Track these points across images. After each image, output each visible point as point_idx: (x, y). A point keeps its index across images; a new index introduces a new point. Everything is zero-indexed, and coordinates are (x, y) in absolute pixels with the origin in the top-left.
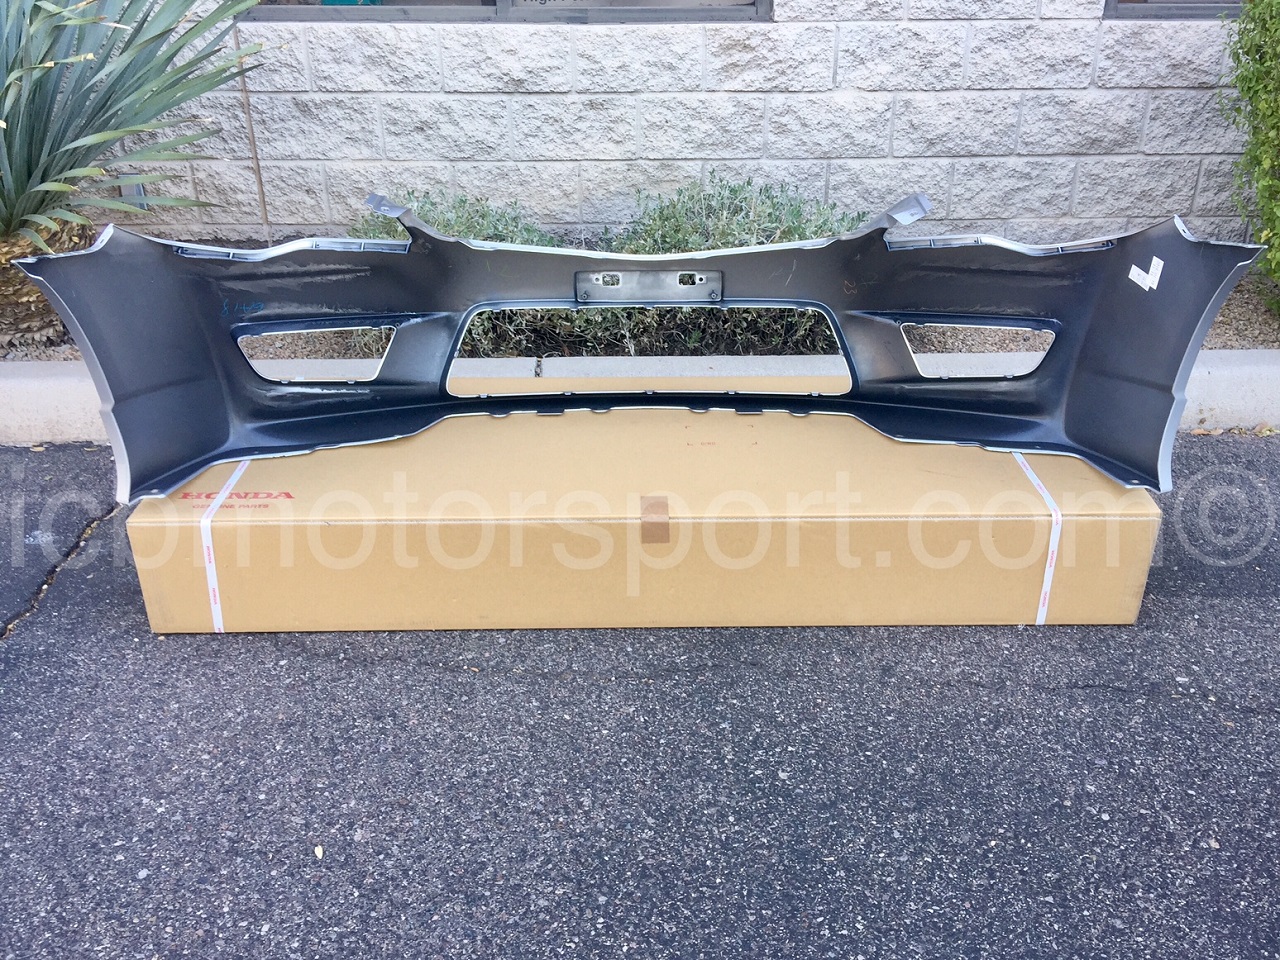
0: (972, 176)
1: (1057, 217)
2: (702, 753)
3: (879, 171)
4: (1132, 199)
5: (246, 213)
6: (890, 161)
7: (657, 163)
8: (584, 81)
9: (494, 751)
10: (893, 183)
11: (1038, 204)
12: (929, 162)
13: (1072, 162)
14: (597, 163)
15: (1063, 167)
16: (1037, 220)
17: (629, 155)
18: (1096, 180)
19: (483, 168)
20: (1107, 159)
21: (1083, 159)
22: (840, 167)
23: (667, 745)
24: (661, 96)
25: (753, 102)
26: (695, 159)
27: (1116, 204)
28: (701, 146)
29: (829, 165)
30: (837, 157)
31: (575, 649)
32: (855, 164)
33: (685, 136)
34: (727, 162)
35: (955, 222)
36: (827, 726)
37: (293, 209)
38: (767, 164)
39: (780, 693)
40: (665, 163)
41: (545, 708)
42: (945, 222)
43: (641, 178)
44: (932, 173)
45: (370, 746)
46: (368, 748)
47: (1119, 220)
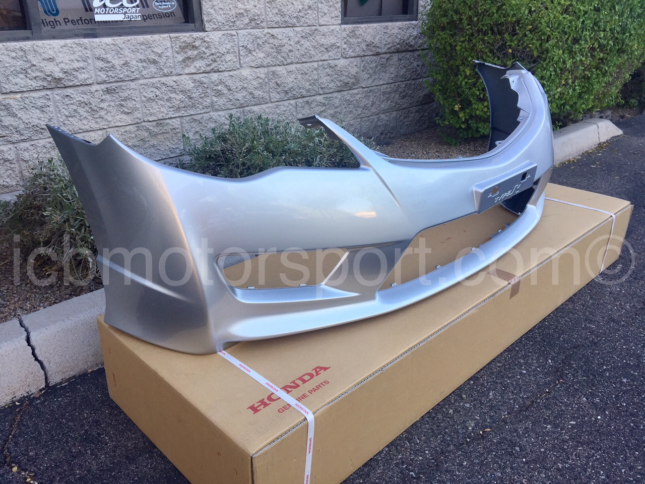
0: (304, 108)
6: (270, 105)
7: (154, 123)
8: (102, 75)
12: (286, 103)
13: (339, 95)
15: (336, 98)
17: (137, 120)
18: (349, 102)
20: (351, 92)
21: (342, 93)
22: (249, 111)
24: (151, 80)
25: (202, 79)
26: (176, 117)
28: (178, 109)
29: (243, 111)
30: (247, 106)
32: (256, 108)
33: (168, 104)
34: (193, 117)
38: (214, 115)
40: (159, 122)
43: (146, 134)
44: (288, 108)
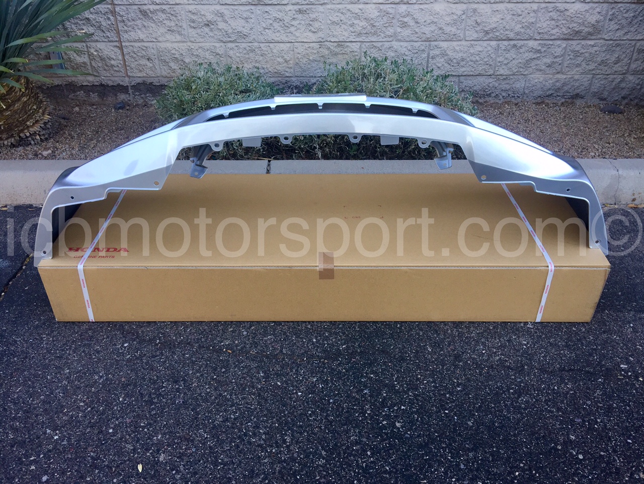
0: (509, 51)
1: (554, 74)
2: (353, 409)
3: (457, 48)
4: (596, 64)
5: (116, 71)
6: (464, 43)
7: (336, 44)
9: (238, 405)
10: (465, 55)
11: (544, 67)
12: (485, 44)
13: (564, 44)
14: (303, 44)
15: (559, 46)
16: (543, 76)
18: (577, 54)
19: (241, 47)
20: (583, 42)
21: (570, 42)
22: (436, 46)
23: (334, 403)
24: (338, 6)
25: (389, 9)
26: (356, 42)
27: (587, 67)
29: (430, 45)
30: (434, 41)
31: (285, 339)
32: (444, 45)
34: (374, 43)
35: (498, 77)
36: (423, 393)
37: (141, 68)
38: (396, 45)
39: (397, 371)
40: (340, 44)
41: (267, 377)
42: (493, 76)
43: (327, 52)
44: (486, 49)
45: (171, 400)
46: (169, 401)
47: (589, 76)
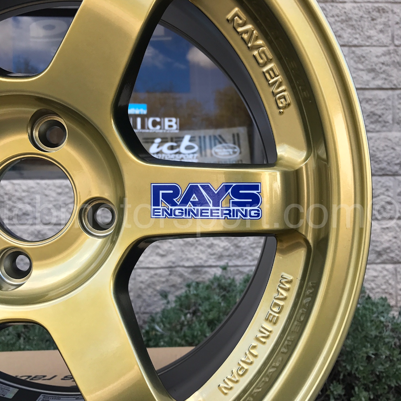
17: (170, 264)
28: (220, 257)
33: (209, 250)
